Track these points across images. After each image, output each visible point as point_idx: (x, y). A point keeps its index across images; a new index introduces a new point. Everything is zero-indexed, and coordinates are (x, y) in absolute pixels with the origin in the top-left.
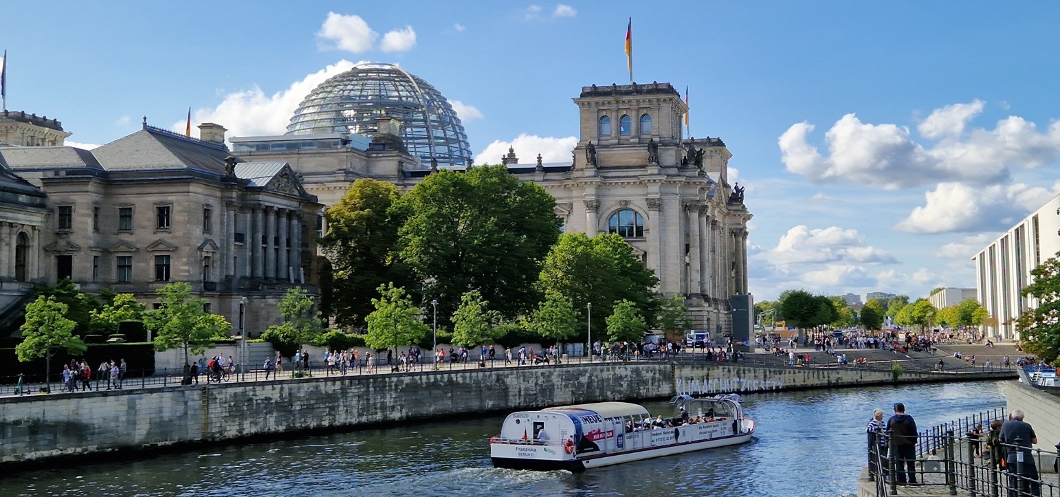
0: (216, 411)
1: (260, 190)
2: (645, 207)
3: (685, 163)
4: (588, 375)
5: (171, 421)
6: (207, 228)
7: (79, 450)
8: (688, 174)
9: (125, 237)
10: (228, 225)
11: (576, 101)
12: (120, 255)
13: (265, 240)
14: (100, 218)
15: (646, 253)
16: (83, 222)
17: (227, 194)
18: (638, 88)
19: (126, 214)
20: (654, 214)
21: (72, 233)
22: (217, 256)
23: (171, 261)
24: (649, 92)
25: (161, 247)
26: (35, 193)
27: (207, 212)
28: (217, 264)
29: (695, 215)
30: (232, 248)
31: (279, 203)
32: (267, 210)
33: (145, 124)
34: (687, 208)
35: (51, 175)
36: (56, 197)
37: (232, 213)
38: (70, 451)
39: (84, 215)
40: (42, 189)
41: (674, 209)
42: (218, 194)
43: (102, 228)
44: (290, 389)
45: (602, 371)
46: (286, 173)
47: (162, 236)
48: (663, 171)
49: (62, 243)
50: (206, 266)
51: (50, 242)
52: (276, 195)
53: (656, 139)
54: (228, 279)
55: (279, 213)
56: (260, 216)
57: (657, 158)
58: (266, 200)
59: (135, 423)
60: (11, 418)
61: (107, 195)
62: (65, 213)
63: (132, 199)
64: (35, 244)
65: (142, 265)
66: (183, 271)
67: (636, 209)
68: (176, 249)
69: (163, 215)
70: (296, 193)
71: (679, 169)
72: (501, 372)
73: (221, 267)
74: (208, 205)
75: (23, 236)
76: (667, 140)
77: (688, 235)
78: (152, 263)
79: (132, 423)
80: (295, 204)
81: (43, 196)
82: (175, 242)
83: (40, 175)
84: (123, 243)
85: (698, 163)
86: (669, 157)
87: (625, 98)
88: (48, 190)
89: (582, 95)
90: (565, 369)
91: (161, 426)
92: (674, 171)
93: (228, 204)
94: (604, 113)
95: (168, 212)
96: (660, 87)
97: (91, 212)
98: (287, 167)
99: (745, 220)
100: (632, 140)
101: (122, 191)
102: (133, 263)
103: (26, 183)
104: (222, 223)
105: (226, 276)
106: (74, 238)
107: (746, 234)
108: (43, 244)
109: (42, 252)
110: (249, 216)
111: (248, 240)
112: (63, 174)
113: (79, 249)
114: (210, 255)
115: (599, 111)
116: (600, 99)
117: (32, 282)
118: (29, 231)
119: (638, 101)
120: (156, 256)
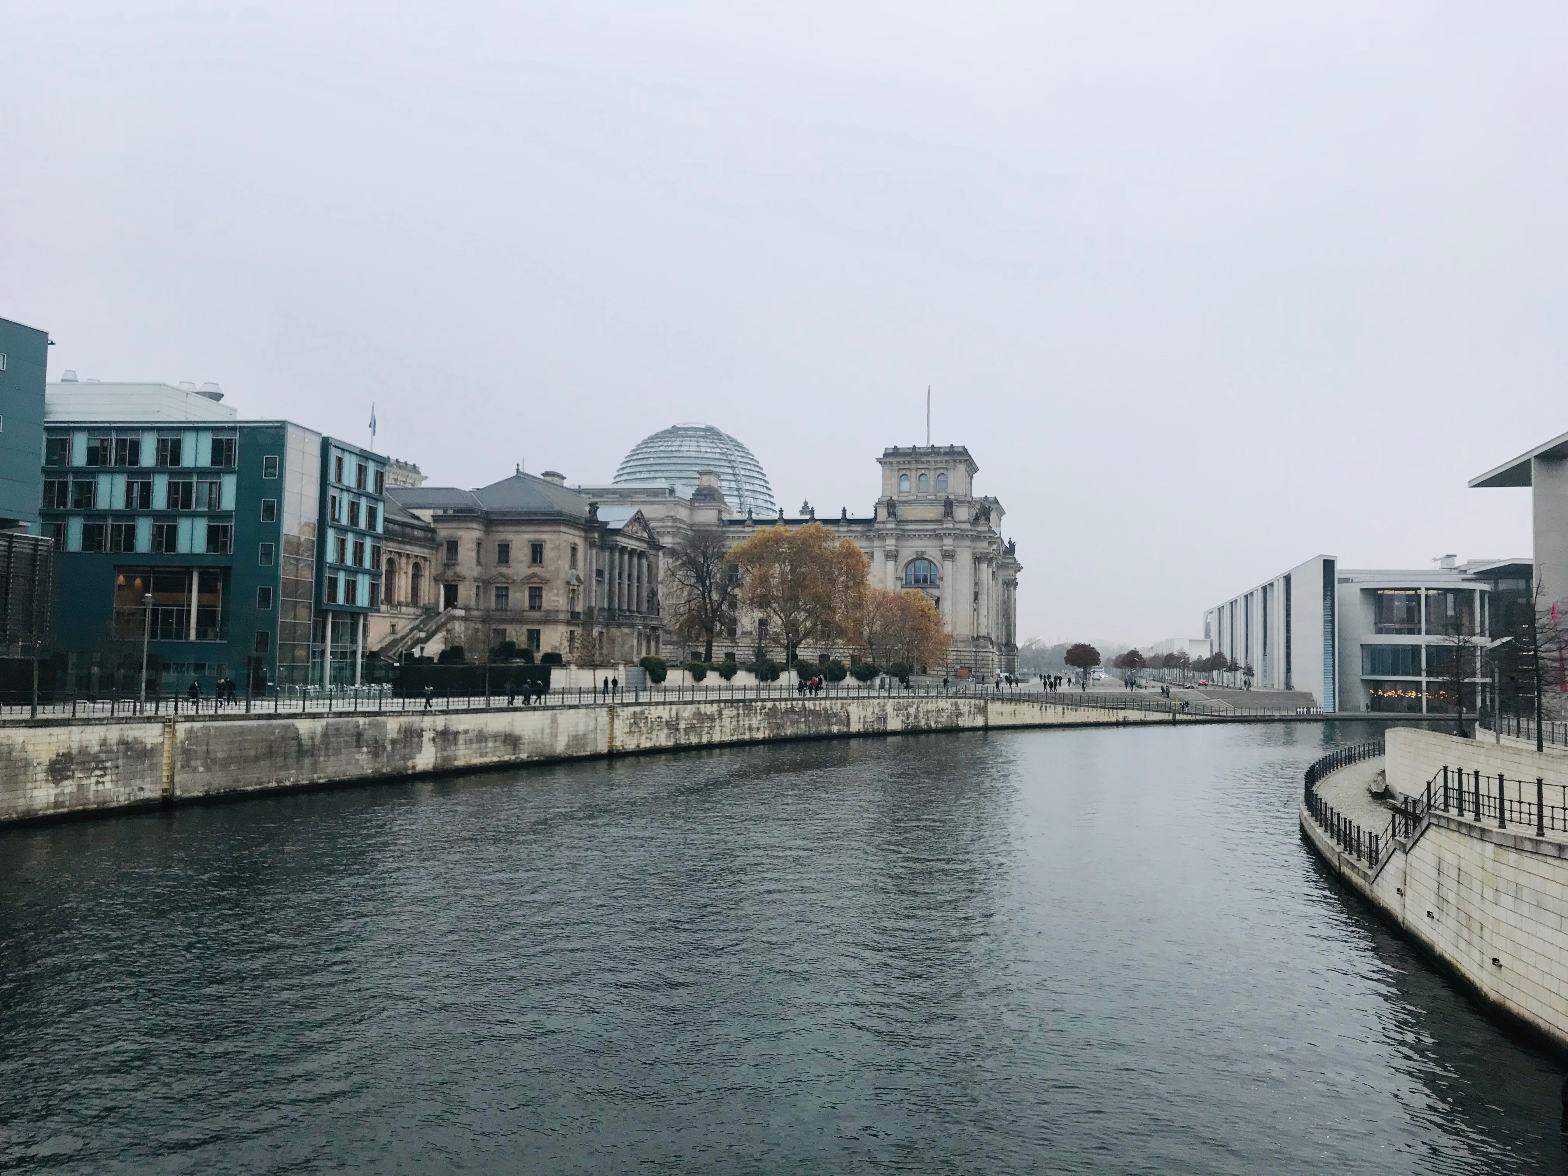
0: (620, 726)
1: (617, 532)
2: (940, 558)
3: (977, 518)
4: (915, 706)
5: (585, 735)
6: (574, 565)
7: (513, 757)
8: (980, 529)
9: (503, 570)
10: (591, 562)
11: (879, 461)
12: (499, 585)
13: (620, 577)
14: (482, 552)
15: (939, 598)
16: (467, 554)
17: (590, 535)
18: (936, 450)
19: (504, 550)
20: (948, 564)
21: (458, 565)
22: (581, 588)
23: (544, 592)
24: (946, 454)
25: (536, 580)
26: (427, 529)
27: (574, 549)
28: (581, 597)
29: (984, 566)
30: (594, 582)
31: (632, 544)
32: (623, 550)
33: (518, 470)
34: (977, 559)
35: (440, 512)
36: (444, 532)
37: (594, 552)
38: (506, 758)
39: (468, 550)
40: (432, 525)
41: (965, 557)
42: (583, 534)
43: (483, 562)
44: (677, 710)
45: (927, 703)
46: (639, 519)
47: (537, 570)
48: (957, 526)
49: (450, 573)
50: (573, 598)
51: (439, 572)
52: (630, 537)
53: (952, 497)
54: (591, 609)
55: (632, 552)
56: (617, 555)
57: (952, 513)
58: (623, 541)
59: (556, 736)
60: (461, 728)
61: (487, 532)
62: (453, 546)
63: (510, 537)
64: (427, 573)
65: (518, 595)
66: (554, 601)
67: (931, 559)
68: (547, 581)
69: (537, 551)
70: (646, 535)
71: (972, 524)
72: (844, 701)
73: (584, 599)
74: (575, 544)
75: (416, 566)
76: (962, 498)
77: (976, 584)
78: (527, 593)
79: (554, 735)
80: (645, 545)
81: (433, 531)
82: (548, 576)
83: (431, 512)
84: (501, 575)
85: (988, 519)
86: (962, 513)
87: (924, 459)
88: (439, 526)
89: (885, 455)
90: (896, 700)
91: (577, 739)
92: (968, 526)
93: (592, 545)
94: (904, 472)
95: (541, 550)
96: (955, 449)
97: (474, 546)
98: (640, 512)
99: (1016, 572)
100: (929, 497)
101: (501, 528)
102: (510, 593)
103: (418, 518)
104: (585, 559)
105: (589, 608)
106: (458, 569)
107: (1017, 583)
108: (433, 573)
109: (433, 580)
110: (607, 554)
111: (607, 576)
112: (450, 512)
113: (464, 578)
114: (575, 588)
115: (900, 469)
116: (901, 459)
117: (424, 606)
118: (418, 560)
119: (936, 462)
120: (530, 588)
